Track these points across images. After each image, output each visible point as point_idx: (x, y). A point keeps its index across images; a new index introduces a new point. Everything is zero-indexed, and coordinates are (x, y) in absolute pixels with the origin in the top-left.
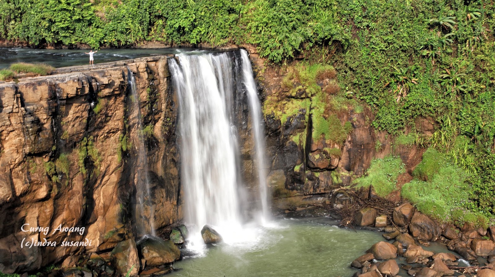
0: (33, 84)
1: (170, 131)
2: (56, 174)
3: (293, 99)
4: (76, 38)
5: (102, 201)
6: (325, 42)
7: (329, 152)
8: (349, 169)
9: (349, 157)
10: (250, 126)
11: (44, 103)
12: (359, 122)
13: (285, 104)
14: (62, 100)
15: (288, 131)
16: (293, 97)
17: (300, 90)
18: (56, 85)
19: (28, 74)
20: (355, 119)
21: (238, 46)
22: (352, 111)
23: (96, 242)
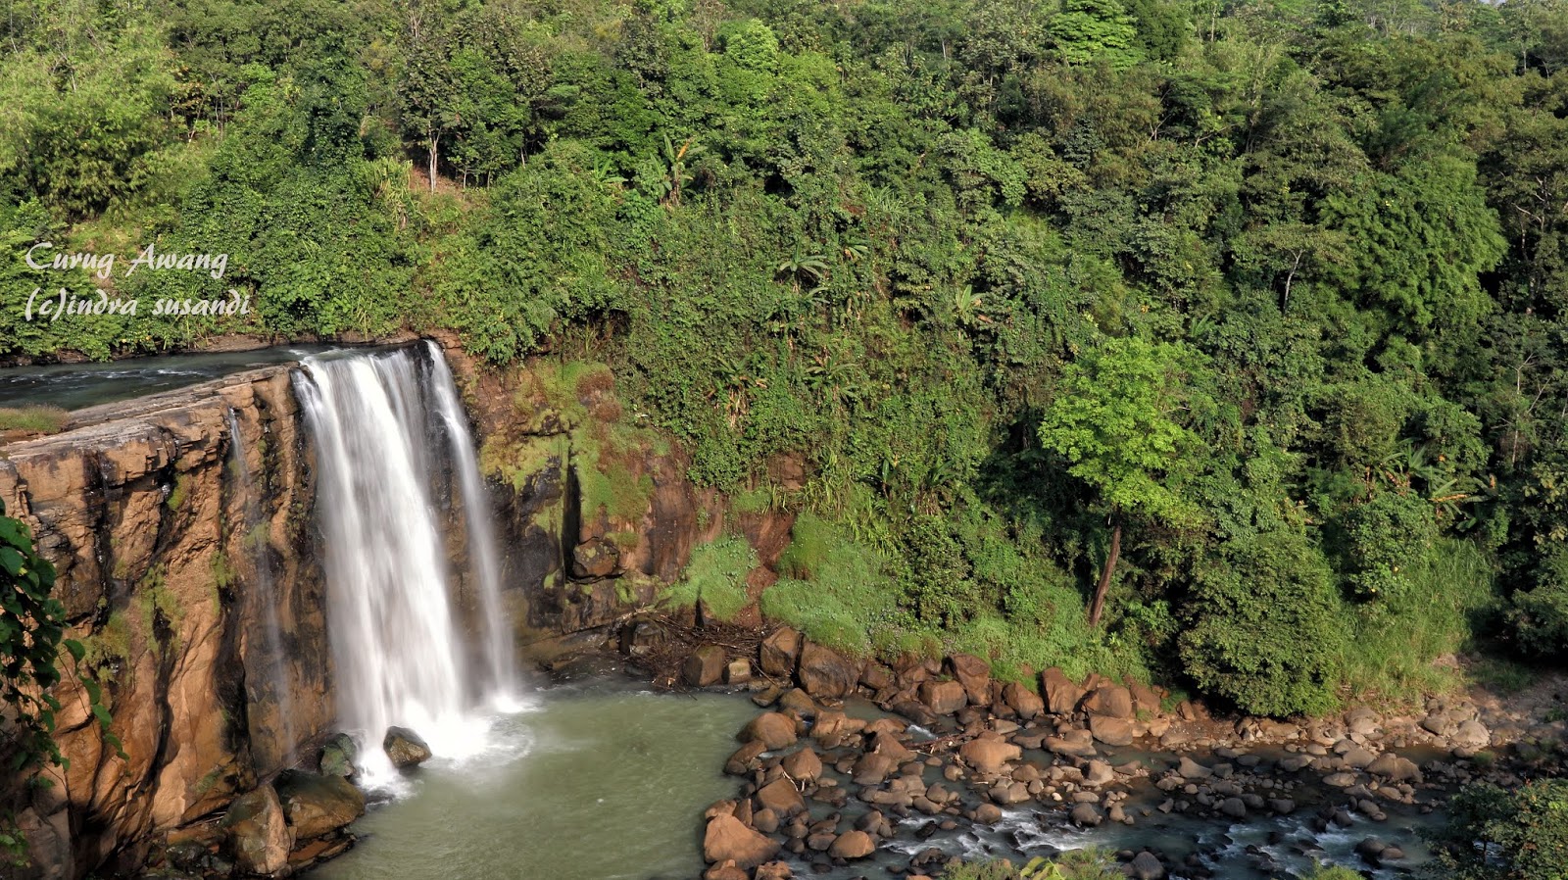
0: (48, 458)
1: (302, 532)
2: (106, 663)
3: (534, 438)
4: (56, 338)
5: (185, 709)
6: (595, 315)
7: (615, 541)
8: (649, 571)
9: (651, 547)
10: (456, 504)
11: (77, 500)
12: (665, 474)
13: (518, 450)
14: (117, 487)
15: (529, 506)
16: (535, 434)
17: (547, 418)
18: (98, 455)
19: (10, 433)
20: (657, 468)
21: (419, 333)
22: (649, 453)
23: (178, 804)
